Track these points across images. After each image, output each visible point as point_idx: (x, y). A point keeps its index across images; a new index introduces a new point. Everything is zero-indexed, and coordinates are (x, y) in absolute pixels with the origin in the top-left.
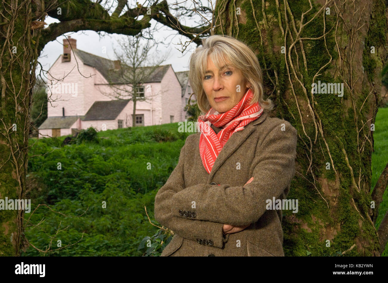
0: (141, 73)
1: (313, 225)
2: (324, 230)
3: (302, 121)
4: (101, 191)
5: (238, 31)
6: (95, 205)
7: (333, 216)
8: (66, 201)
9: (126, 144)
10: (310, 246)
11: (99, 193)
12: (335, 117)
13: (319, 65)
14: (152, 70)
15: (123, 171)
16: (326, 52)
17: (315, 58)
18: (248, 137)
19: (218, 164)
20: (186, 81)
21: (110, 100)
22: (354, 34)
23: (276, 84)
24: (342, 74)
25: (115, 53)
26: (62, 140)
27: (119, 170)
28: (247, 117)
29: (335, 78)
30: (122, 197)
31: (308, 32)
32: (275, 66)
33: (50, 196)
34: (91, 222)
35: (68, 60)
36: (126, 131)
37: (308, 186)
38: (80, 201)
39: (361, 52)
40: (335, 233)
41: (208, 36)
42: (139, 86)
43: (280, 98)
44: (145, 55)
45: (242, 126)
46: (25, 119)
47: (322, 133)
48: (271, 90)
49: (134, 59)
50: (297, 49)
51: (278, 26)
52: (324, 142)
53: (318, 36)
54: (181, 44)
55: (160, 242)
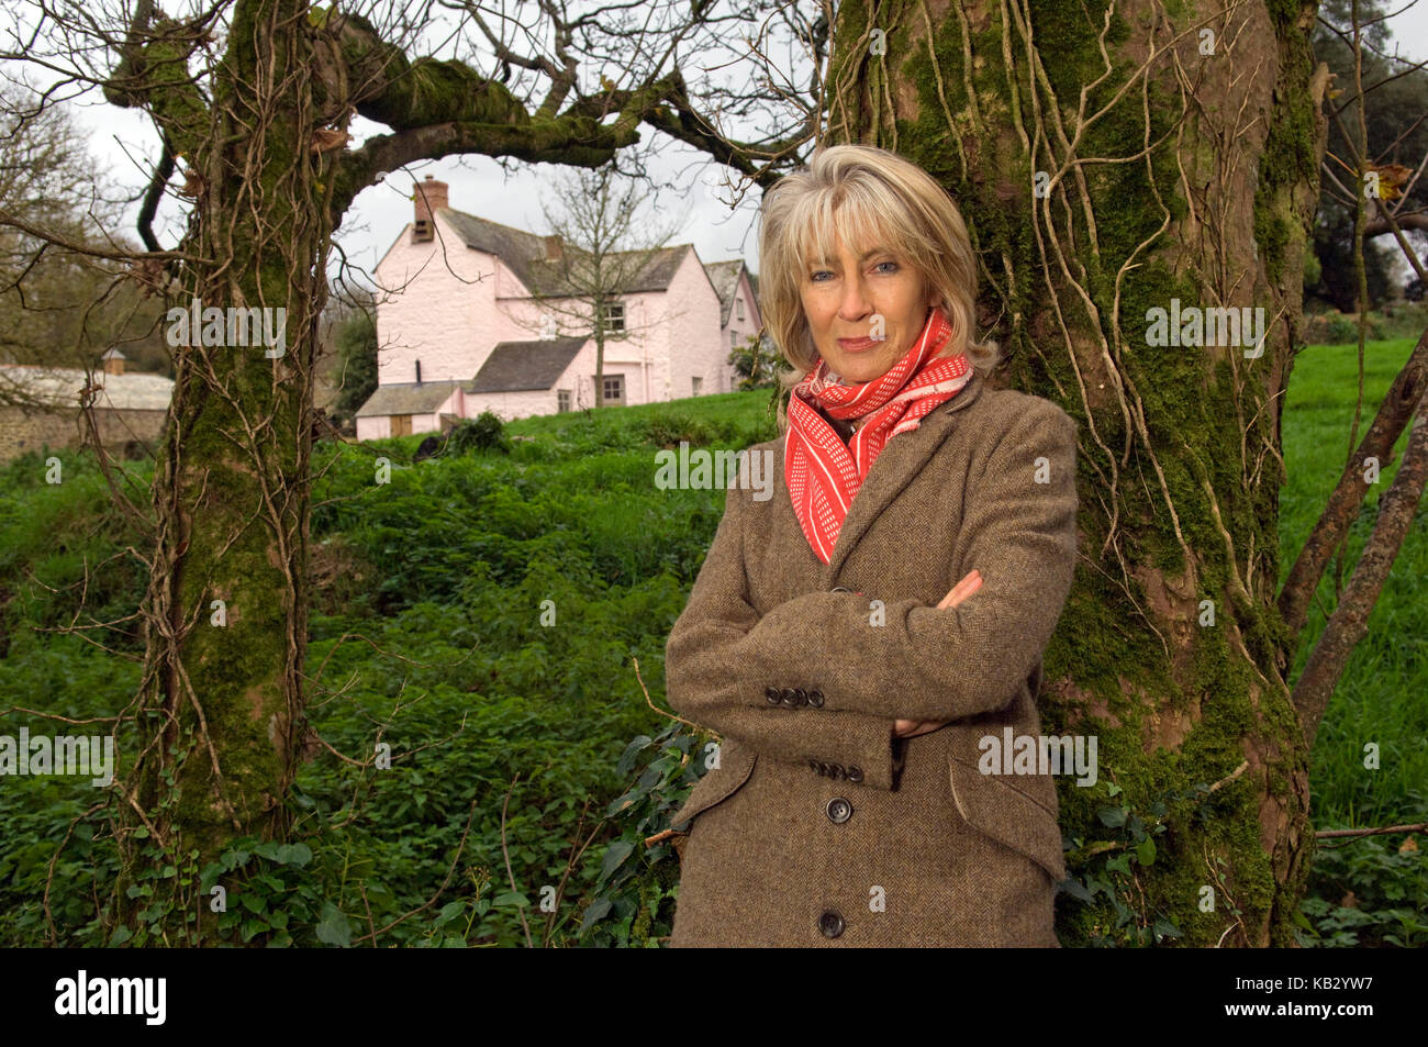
0: (615, 268)
1: (1124, 706)
2: (1156, 719)
3: (1085, 401)
4: (518, 580)
5: (895, 141)
6: (501, 619)
7: (1179, 677)
8: (426, 607)
9: (579, 453)
10: (1118, 769)
11: (512, 586)
12: (1182, 388)
13: (1131, 239)
14: (642, 259)
15: (574, 525)
16: (1153, 200)
17: (1120, 218)
18: (938, 448)
19: (853, 531)
20: (732, 287)
21: (536, 339)
22: (1230, 145)
23: (1007, 293)
24: (1199, 264)
25: (547, 215)
26: (416, 445)
27: (563, 526)
28: (928, 390)
29: (1179, 273)
30: (573, 596)
31: (1097, 142)
32: (1004, 243)
33: (385, 594)
34: (491, 662)
35: (427, 237)
36: (577, 421)
37: (1106, 592)
38: (461, 607)
39: (1250, 200)
40: (1187, 726)
41: (791, 165)
42: (611, 302)
43: (1022, 336)
44: (625, 219)
45: (914, 417)
46: (298, 401)
47: (1145, 437)
48: (995, 313)
49: (596, 232)
50: (1067, 192)
51: (1012, 127)
52: (1150, 461)
53: (1128, 154)
54: (729, 183)
55: (679, 757)
